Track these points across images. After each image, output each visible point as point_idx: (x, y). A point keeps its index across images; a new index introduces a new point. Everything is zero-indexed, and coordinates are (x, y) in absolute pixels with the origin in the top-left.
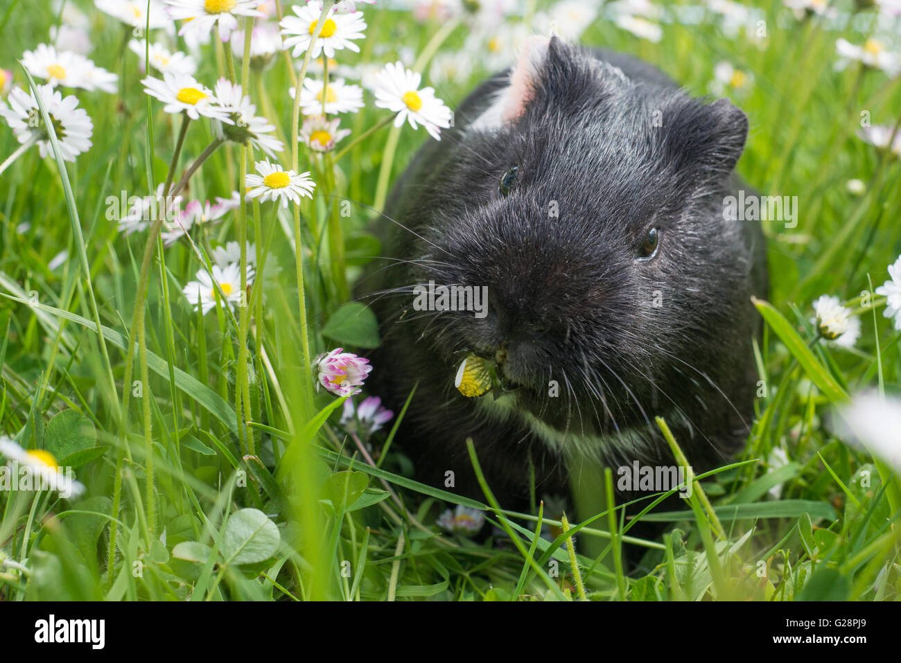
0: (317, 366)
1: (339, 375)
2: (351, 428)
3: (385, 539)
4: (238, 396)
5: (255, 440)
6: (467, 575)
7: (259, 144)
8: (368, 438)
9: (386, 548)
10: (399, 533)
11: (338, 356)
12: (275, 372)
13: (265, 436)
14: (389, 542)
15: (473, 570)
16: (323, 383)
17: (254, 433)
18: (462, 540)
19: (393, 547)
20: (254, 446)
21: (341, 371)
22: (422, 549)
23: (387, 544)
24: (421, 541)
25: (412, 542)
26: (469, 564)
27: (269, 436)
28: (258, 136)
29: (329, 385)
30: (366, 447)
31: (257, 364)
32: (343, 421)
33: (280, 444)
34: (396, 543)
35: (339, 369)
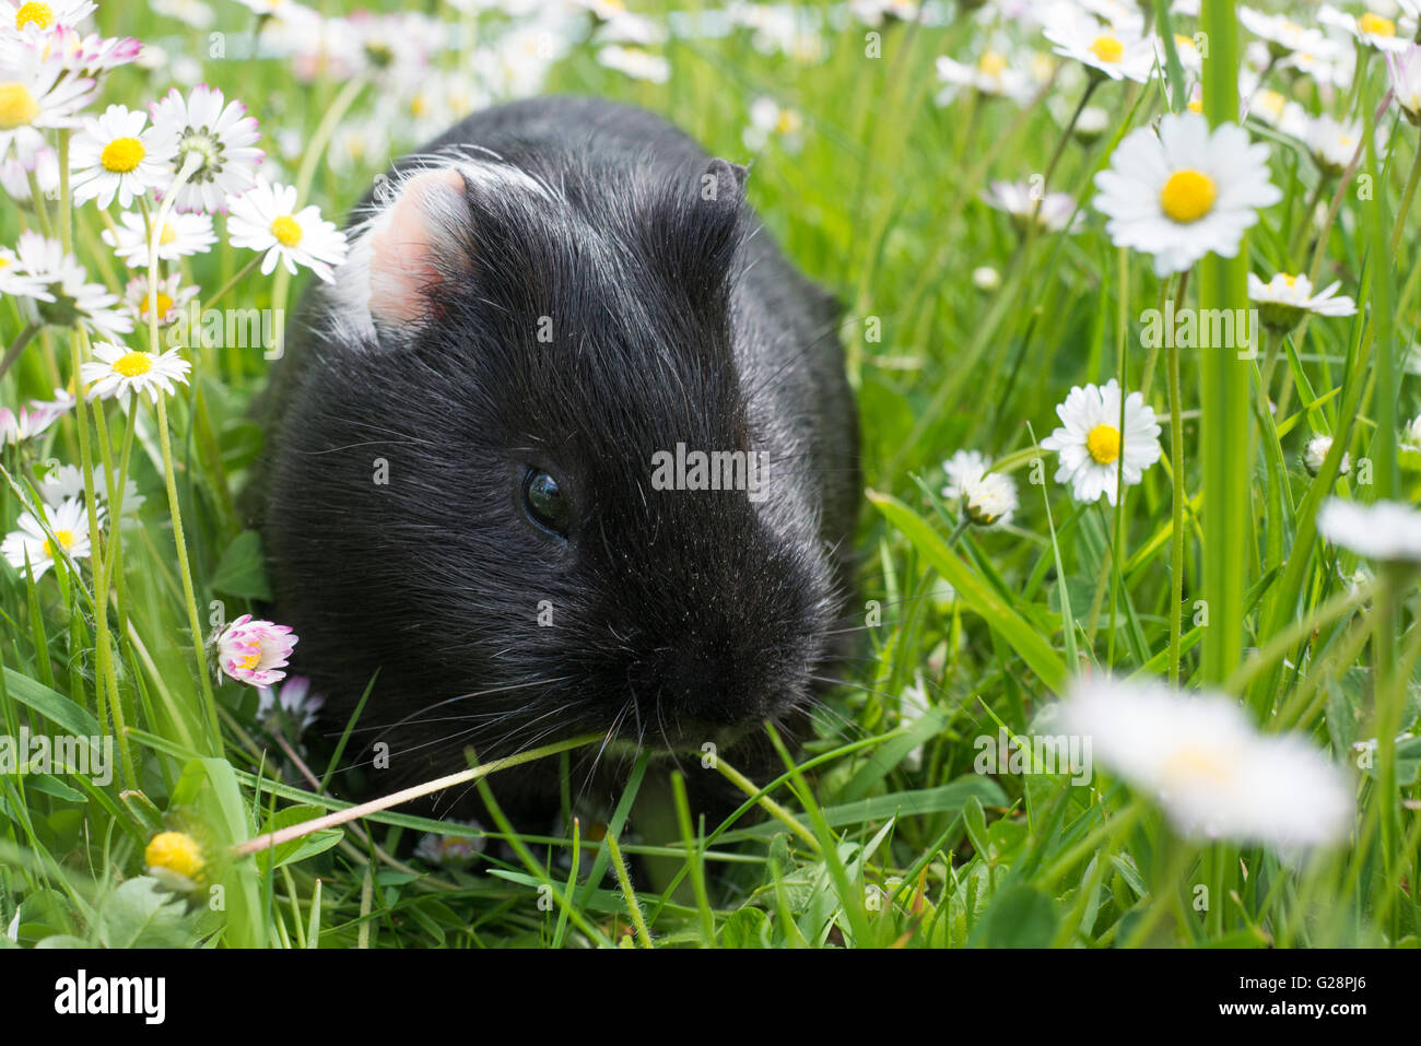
0: (215, 645)
1: (250, 656)
2: (273, 725)
3: (341, 887)
4: (100, 702)
5: (134, 763)
6: (470, 930)
7: (94, 325)
8: (299, 738)
9: (345, 902)
10: (362, 877)
11: (245, 627)
12: (152, 657)
13: (146, 753)
14: (349, 891)
15: (479, 922)
16: (227, 671)
17: (132, 753)
18: (457, 874)
19: (356, 899)
20: (133, 773)
21: (253, 649)
22: (400, 899)
23: (346, 895)
24: (397, 887)
25: (385, 888)
26: (471, 913)
27: (151, 751)
28: (92, 313)
29: (236, 673)
30: (297, 751)
31: (123, 648)
32: (260, 716)
33: (172, 765)
34: (360, 892)
35: (250, 646)
